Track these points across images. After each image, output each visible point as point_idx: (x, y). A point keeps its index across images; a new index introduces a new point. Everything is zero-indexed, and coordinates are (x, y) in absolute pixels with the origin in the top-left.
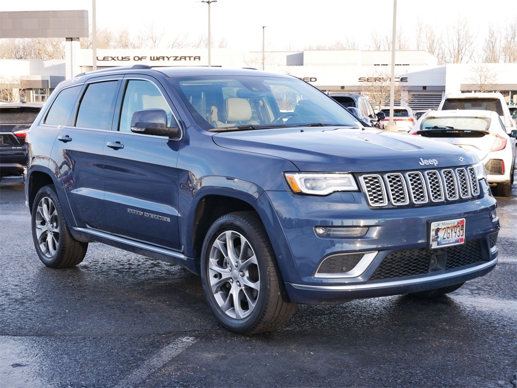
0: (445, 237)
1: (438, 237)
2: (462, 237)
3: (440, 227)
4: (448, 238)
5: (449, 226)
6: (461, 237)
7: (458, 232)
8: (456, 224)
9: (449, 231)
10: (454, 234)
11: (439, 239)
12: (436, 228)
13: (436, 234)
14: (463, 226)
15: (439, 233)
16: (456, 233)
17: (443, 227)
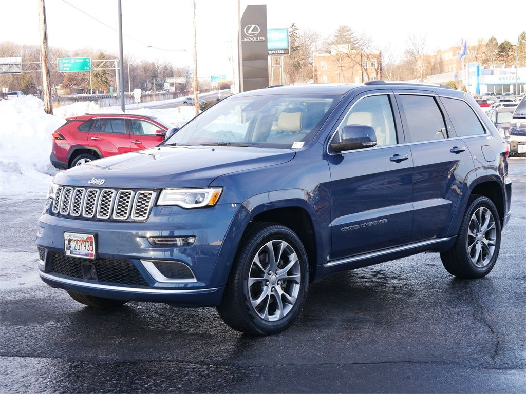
0: (76, 248)
1: (70, 247)
2: (92, 252)
3: (72, 238)
4: (79, 250)
5: (79, 239)
6: (90, 252)
7: (87, 246)
8: (85, 238)
9: (79, 244)
10: (84, 248)
11: (71, 249)
12: (69, 238)
13: (69, 244)
14: (92, 242)
15: (71, 243)
16: (85, 246)
17: (75, 239)
